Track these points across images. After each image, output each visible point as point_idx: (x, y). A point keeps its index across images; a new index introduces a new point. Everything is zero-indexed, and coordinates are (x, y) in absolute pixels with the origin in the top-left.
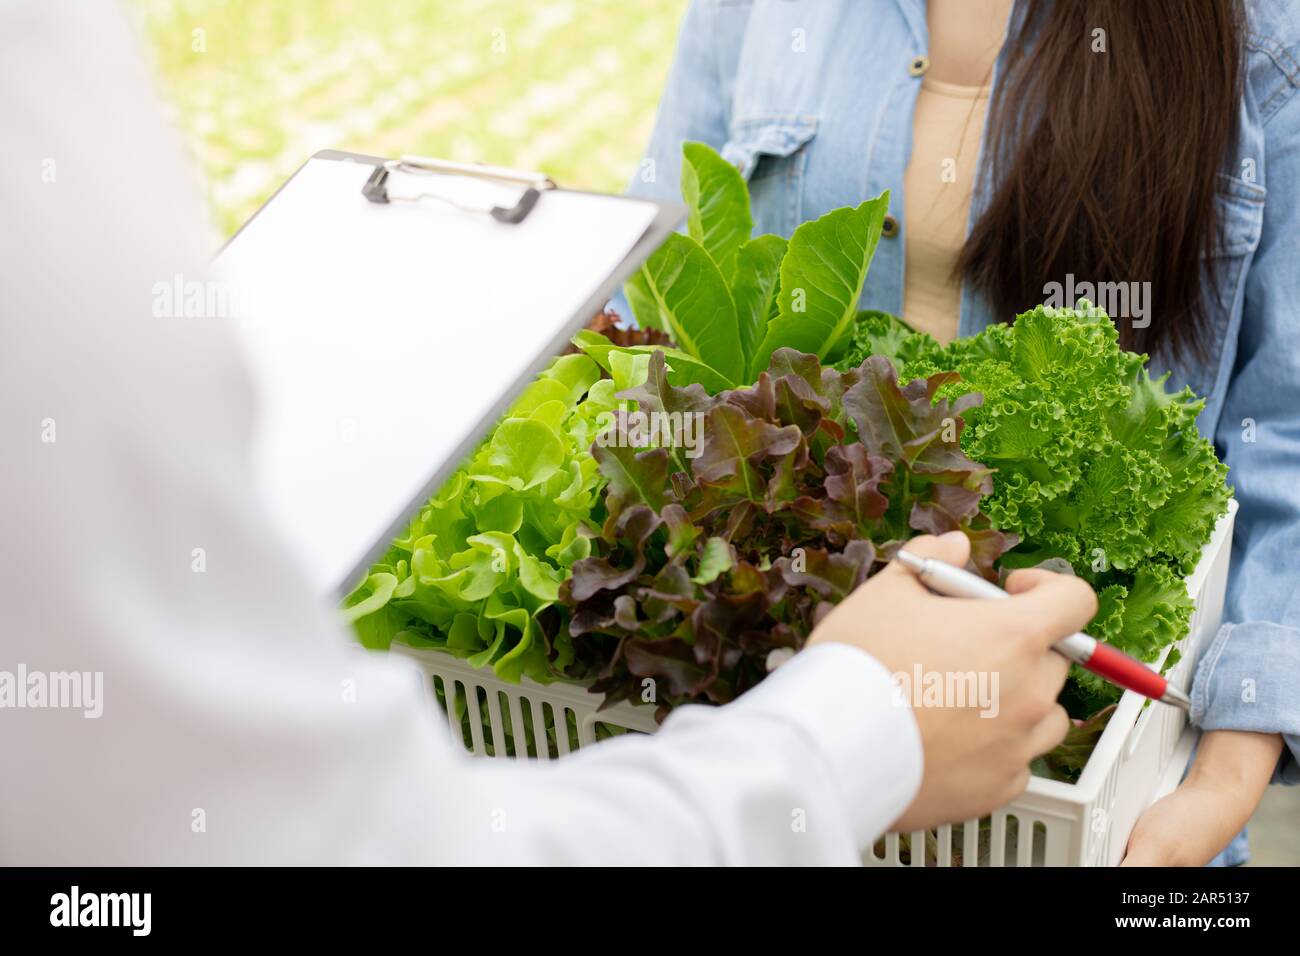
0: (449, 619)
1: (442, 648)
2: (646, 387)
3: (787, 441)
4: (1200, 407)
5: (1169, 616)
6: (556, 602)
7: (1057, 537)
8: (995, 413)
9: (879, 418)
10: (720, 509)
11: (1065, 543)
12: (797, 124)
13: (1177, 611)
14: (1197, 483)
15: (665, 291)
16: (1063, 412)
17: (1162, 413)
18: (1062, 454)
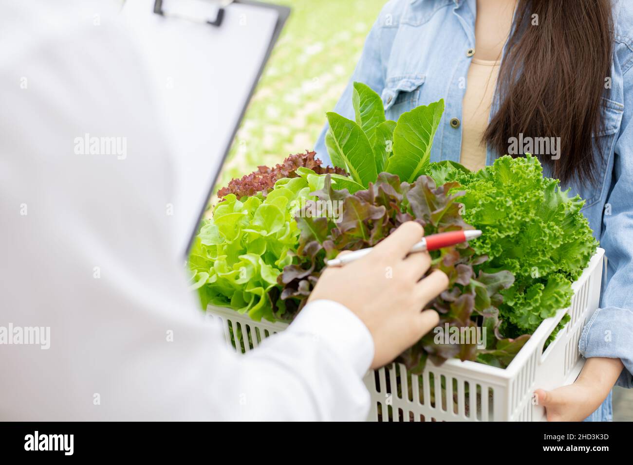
0: (232, 294)
1: (228, 306)
2: (323, 190)
3: (379, 213)
4: (582, 204)
5: (561, 296)
6: (276, 285)
7: (509, 260)
8: (480, 203)
9: (423, 203)
10: (350, 244)
11: (512, 263)
12: (416, 78)
13: (565, 294)
14: (579, 238)
15: (343, 146)
16: (511, 202)
17: (562, 206)
18: (510, 222)
